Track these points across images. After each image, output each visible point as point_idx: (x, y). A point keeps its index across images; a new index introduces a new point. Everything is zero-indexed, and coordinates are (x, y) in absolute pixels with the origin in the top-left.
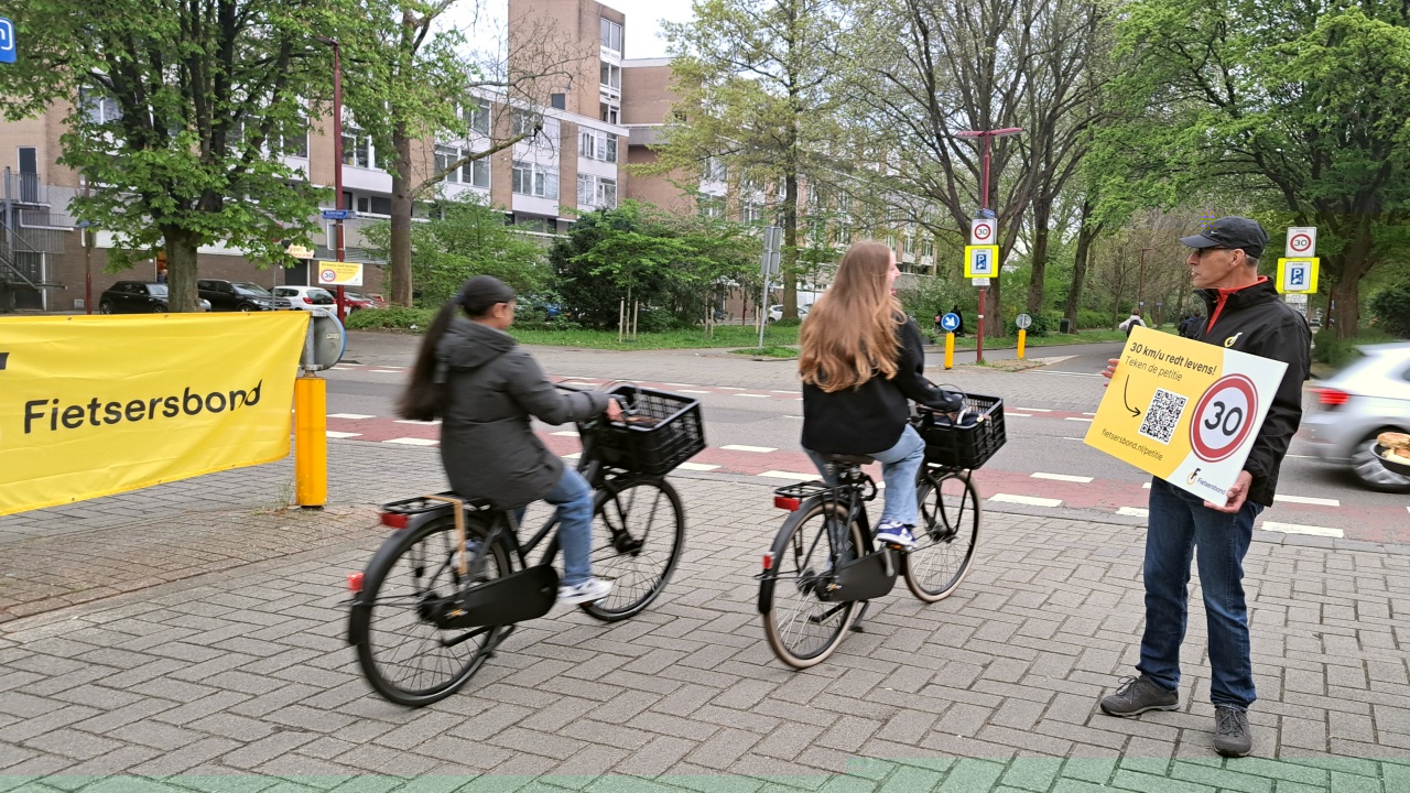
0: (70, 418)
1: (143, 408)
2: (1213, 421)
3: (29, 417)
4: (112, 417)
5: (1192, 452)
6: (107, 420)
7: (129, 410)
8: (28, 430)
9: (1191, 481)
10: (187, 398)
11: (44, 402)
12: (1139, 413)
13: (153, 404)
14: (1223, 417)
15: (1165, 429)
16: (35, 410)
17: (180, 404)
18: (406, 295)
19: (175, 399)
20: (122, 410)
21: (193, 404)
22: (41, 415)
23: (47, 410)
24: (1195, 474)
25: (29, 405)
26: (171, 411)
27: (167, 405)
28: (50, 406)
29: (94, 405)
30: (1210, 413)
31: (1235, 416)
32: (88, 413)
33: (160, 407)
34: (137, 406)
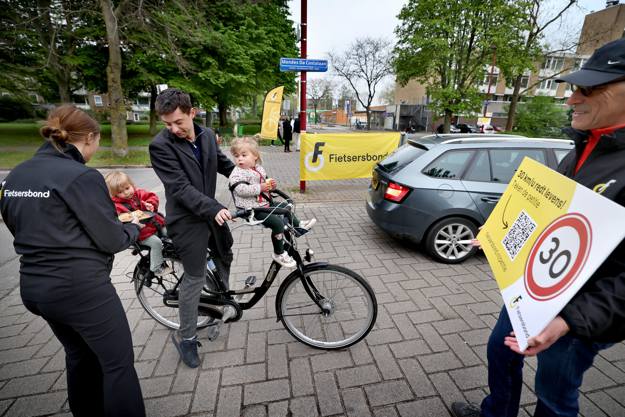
0: (339, 159)
1: (356, 158)
2: (546, 256)
3: (330, 158)
4: (349, 160)
5: (523, 277)
6: (348, 160)
7: (353, 158)
8: (330, 161)
9: (513, 304)
10: (367, 156)
11: (334, 155)
12: (507, 226)
13: (359, 157)
14: (555, 255)
15: (515, 247)
16: (332, 157)
17: (366, 158)
18: (510, 127)
19: (364, 156)
20: (351, 158)
21: (369, 158)
22: (333, 158)
23: (334, 157)
24: (517, 300)
25: (330, 155)
26: (364, 159)
27: (362, 158)
28: (335, 156)
29: (345, 156)
30: (547, 245)
31: (564, 258)
32: (343, 158)
33: (361, 158)
34: (355, 157)
